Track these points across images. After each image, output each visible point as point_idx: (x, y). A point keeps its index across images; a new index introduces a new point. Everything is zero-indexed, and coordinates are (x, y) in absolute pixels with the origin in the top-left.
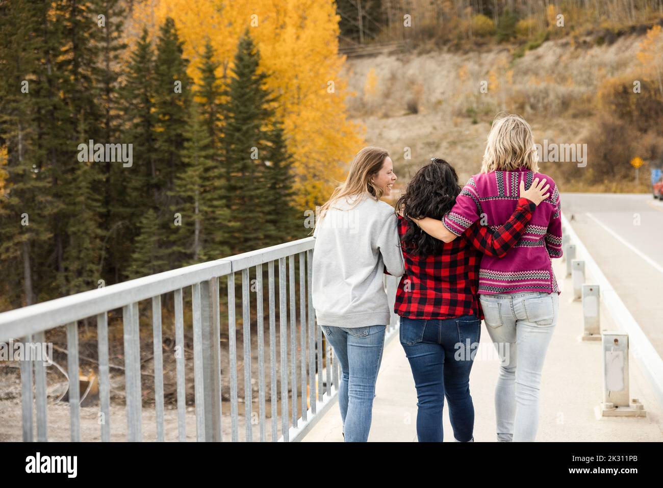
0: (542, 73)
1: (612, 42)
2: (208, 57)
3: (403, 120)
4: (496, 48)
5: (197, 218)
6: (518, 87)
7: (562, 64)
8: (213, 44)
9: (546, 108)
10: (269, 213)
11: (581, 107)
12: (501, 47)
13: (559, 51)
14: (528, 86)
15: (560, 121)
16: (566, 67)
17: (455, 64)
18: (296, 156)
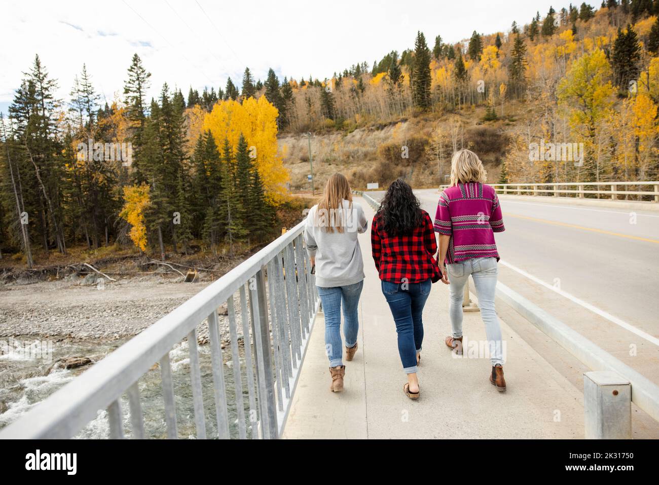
0: (356, 143)
1: (382, 129)
2: (227, 145)
3: (300, 165)
4: (335, 132)
5: (229, 208)
6: (346, 149)
7: (363, 139)
8: (228, 139)
9: (358, 157)
10: (256, 205)
11: (372, 156)
12: (337, 132)
13: (361, 133)
14: (350, 148)
15: (364, 162)
16: (365, 140)
17: (319, 140)
18: (264, 183)
